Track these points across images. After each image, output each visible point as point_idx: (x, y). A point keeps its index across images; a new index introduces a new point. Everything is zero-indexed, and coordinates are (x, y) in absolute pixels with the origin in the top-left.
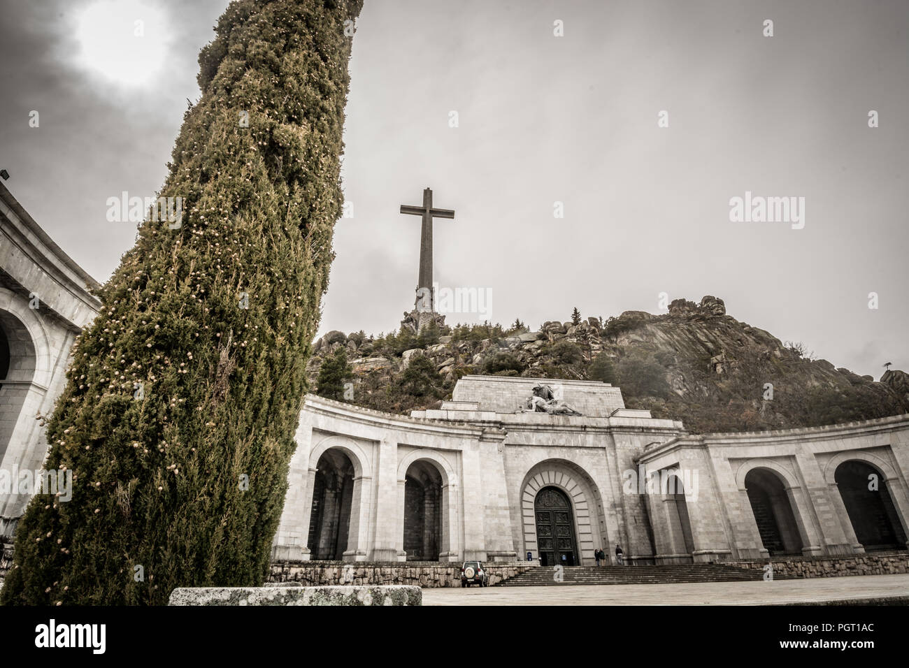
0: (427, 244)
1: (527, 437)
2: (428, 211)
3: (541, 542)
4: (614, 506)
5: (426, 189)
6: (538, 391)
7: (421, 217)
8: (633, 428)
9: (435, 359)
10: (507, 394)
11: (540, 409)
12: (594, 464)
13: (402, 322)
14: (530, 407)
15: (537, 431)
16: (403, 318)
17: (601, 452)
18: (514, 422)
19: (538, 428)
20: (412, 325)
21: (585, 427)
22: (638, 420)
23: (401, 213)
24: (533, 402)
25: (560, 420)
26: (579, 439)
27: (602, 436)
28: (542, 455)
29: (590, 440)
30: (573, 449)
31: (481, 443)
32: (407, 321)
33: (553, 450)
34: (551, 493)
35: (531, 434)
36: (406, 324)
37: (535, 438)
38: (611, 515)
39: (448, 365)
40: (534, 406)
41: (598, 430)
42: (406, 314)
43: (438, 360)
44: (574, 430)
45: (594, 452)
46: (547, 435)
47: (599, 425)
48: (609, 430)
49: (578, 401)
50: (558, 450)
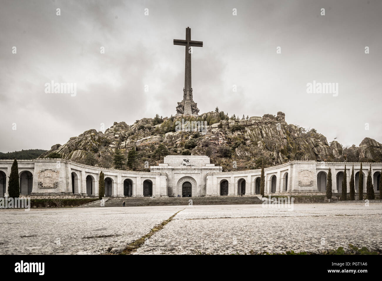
0: (188, 64)
1: (180, 172)
2: (188, 43)
3: (183, 193)
4: (200, 186)
5: (187, 28)
6: (185, 160)
7: (185, 46)
8: (207, 169)
9: (175, 138)
10: (178, 161)
11: (184, 165)
12: (196, 177)
13: (176, 107)
14: (182, 164)
15: (182, 170)
16: (177, 105)
17: (199, 174)
18: (176, 168)
19: (183, 169)
20: (181, 109)
21: (195, 169)
22: (209, 167)
23: (174, 44)
24: (183, 163)
25: (189, 167)
26: (193, 172)
27: (200, 171)
28: (184, 175)
29: (196, 172)
30: (192, 174)
31: (161, 176)
32: (179, 106)
33: (186, 174)
34: (187, 183)
35: (181, 171)
36: (178, 108)
37: (182, 172)
38: (199, 188)
39: (179, 141)
40: (183, 164)
41: (198, 169)
42: (178, 103)
43: (176, 138)
44: (192, 170)
45: (197, 174)
46: (185, 171)
47: (199, 168)
48: (201, 169)
49: (197, 162)
50: (188, 174)
